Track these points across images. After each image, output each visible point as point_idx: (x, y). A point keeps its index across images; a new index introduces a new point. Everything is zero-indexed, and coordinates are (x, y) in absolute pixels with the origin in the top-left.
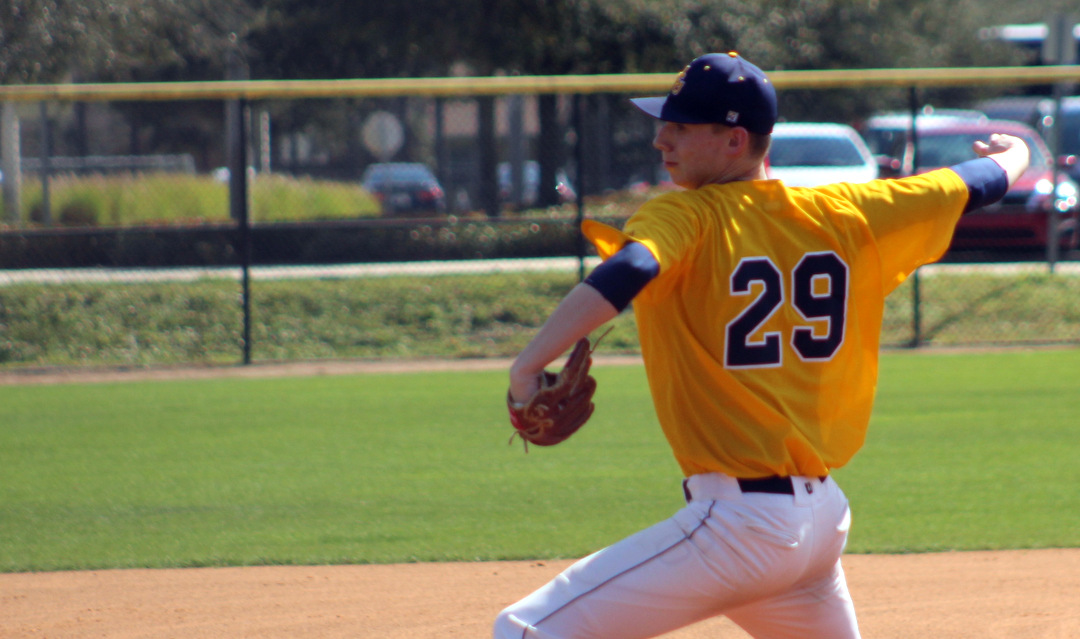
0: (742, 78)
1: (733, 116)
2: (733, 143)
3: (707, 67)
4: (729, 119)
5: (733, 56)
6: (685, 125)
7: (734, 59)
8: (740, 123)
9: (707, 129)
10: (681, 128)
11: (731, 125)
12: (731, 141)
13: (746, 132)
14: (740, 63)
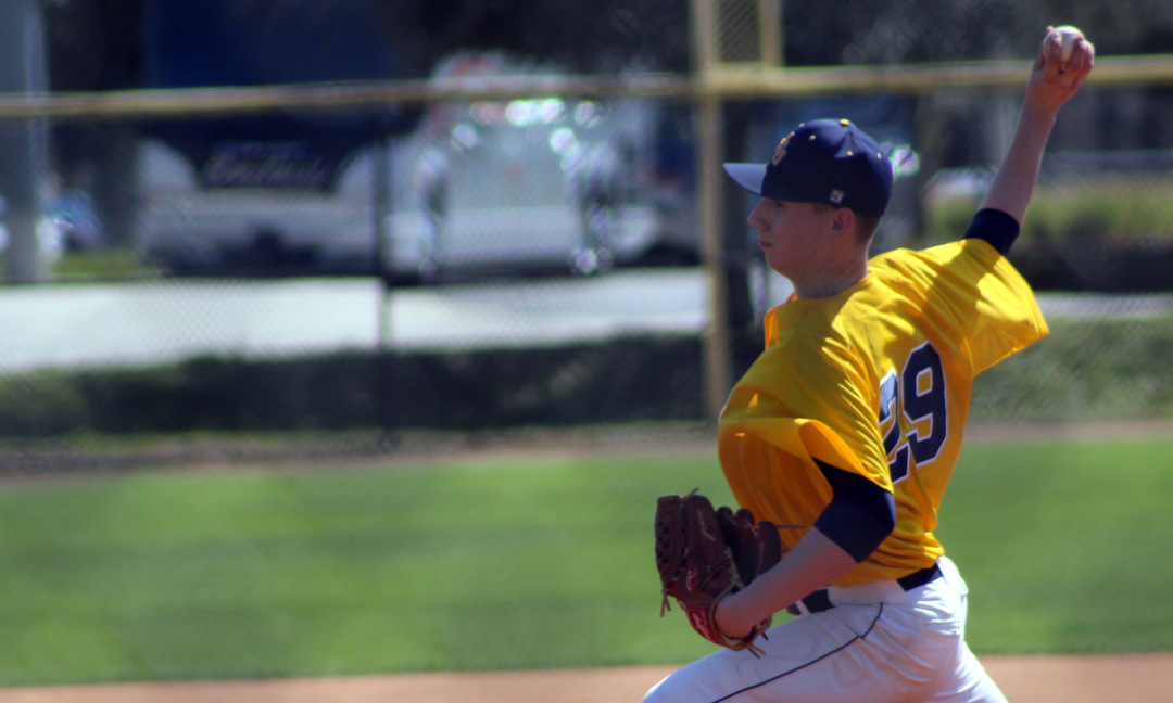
0: (850, 153)
1: (837, 196)
2: (837, 226)
3: (813, 137)
4: (833, 199)
5: (844, 125)
6: (784, 203)
7: (845, 130)
8: (845, 203)
9: (808, 207)
10: (780, 205)
11: (836, 206)
12: (835, 224)
13: (852, 213)
14: (851, 134)
